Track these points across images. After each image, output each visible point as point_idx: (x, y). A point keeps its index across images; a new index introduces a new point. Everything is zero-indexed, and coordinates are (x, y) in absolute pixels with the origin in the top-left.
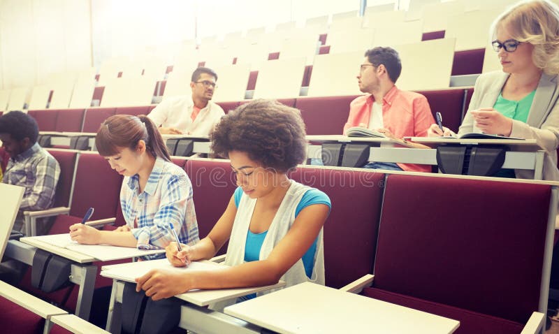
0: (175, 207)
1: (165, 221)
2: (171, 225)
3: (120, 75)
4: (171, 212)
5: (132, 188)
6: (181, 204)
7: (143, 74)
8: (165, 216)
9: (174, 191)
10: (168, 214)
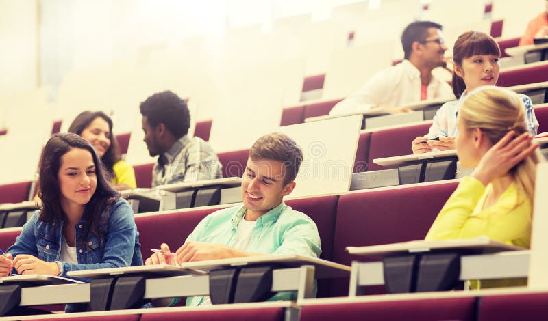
3: (351, 36)
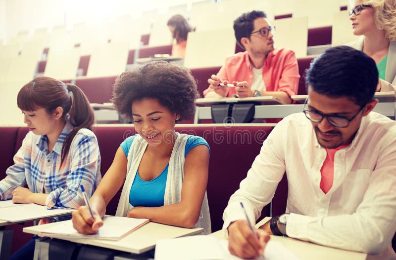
0: (86, 168)
1: (76, 183)
2: (82, 187)
4: (83, 174)
5: (42, 149)
6: (92, 166)
8: (76, 178)
9: (84, 150)
10: (79, 175)
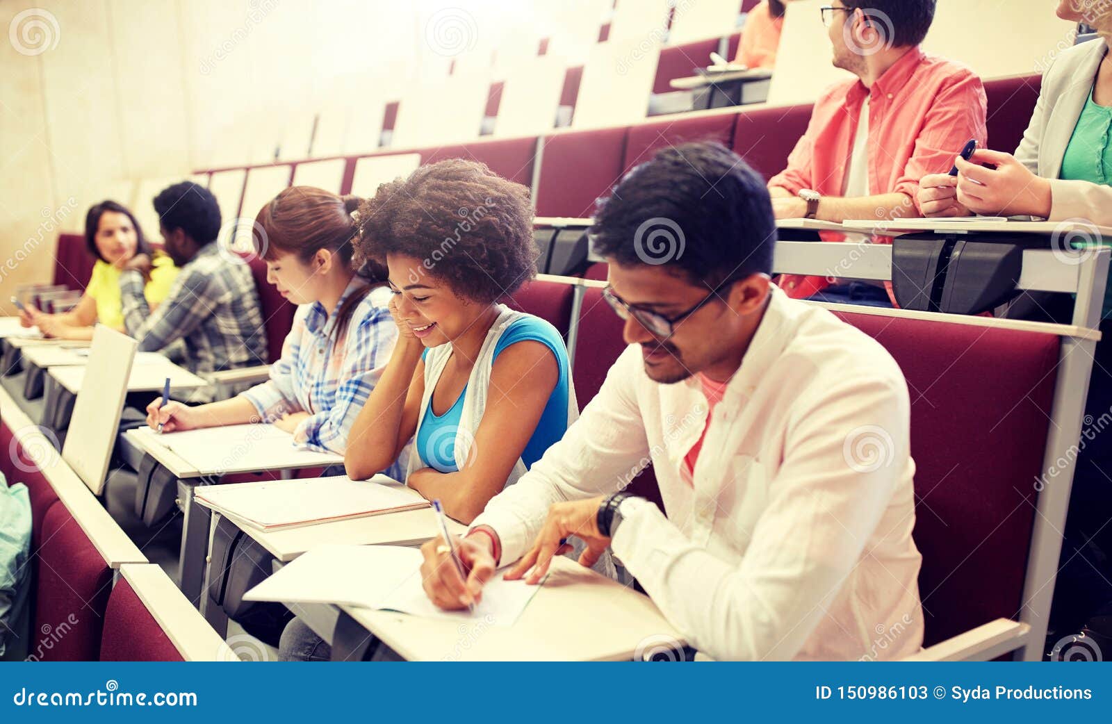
7: (451, 72)
